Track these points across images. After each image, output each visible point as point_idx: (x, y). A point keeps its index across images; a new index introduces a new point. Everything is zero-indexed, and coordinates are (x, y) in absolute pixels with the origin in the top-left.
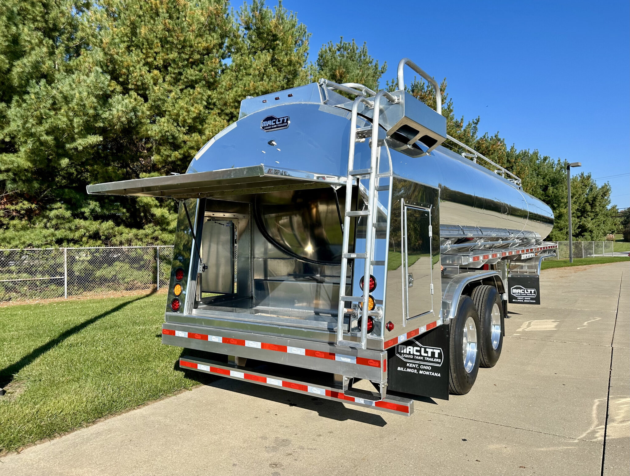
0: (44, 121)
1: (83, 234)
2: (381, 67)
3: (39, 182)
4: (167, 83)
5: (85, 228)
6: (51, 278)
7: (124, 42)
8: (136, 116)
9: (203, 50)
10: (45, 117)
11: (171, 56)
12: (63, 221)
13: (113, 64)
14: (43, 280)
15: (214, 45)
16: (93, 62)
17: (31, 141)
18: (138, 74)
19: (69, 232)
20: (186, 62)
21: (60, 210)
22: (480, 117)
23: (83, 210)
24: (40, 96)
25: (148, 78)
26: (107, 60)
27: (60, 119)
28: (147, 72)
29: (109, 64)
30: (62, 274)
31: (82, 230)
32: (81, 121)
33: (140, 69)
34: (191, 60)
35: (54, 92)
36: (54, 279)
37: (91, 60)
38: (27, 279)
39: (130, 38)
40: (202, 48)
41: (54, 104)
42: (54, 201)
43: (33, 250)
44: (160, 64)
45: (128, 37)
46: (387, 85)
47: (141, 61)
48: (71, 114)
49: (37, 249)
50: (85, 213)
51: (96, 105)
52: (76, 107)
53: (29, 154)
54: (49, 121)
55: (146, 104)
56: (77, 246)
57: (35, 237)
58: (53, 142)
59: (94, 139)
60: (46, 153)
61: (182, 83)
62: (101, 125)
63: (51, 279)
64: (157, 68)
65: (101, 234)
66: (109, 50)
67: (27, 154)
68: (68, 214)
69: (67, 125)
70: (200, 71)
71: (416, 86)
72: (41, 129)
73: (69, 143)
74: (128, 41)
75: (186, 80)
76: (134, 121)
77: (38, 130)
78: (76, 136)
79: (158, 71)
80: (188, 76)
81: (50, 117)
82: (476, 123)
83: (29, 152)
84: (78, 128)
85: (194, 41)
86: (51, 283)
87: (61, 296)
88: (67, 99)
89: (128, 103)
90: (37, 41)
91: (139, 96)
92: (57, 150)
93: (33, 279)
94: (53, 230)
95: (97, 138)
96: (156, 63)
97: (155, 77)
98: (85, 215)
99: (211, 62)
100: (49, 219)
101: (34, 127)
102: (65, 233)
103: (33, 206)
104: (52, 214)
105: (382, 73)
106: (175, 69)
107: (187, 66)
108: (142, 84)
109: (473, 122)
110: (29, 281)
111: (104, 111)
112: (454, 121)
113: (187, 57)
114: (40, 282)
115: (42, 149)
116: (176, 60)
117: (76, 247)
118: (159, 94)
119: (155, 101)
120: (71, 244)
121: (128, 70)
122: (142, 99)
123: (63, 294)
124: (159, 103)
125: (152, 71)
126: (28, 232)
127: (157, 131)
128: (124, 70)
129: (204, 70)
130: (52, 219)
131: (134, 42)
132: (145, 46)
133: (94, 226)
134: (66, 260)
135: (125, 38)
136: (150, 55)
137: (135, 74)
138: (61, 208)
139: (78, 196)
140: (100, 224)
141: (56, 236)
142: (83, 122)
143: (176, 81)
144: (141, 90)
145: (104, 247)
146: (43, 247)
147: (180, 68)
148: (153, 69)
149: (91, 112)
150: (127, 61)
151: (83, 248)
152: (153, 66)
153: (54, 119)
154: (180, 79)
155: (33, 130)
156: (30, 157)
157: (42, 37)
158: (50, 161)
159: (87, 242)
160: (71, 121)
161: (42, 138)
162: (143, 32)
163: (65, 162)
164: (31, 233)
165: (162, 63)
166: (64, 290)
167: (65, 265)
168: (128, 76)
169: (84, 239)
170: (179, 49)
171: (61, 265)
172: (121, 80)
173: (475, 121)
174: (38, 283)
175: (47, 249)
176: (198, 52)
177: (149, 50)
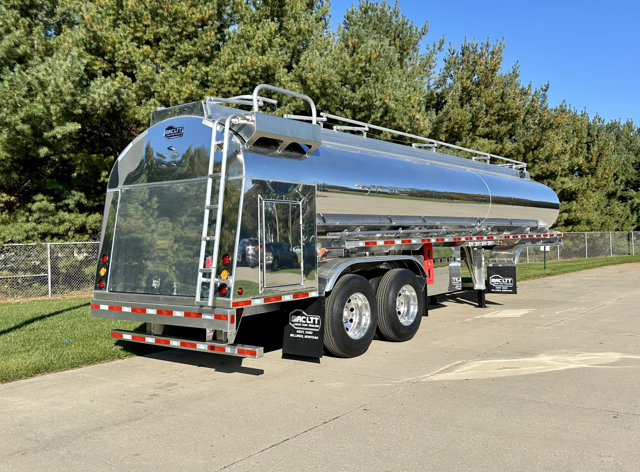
0: (19, 109)
1: (68, 228)
2: (422, 28)
3: (18, 172)
4: (159, 59)
5: (70, 221)
6: (34, 275)
7: (110, 15)
8: (121, 100)
9: (197, 21)
10: (19, 105)
11: (161, 30)
12: (46, 214)
13: (97, 41)
14: (25, 277)
15: (209, 16)
16: (73, 42)
17: (7, 131)
18: (125, 52)
19: (51, 226)
20: (179, 36)
21: (43, 202)
22: (549, 83)
23: (67, 202)
24: (15, 83)
25: (137, 55)
26: (90, 37)
27: (36, 107)
28: (136, 48)
29: (92, 41)
30: (46, 271)
31: (67, 223)
32: (59, 108)
33: (127, 46)
34: (185, 33)
35: (29, 78)
36: (36, 277)
37: (70, 40)
38: (7, 277)
39: (115, 11)
40: (196, 19)
41: (30, 90)
42: (36, 192)
43: (14, 246)
44: (151, 38)
45: (114, 9)
46: (428, 49)
47: (128, 36)
48: (48, 101)
49: (17, 244)
50: (70, 205)
51: (73, 90)
52: (52, 93)
53: (6, 144)
54: (24, 109)
55: (134, 84)
56: (62, 240)
57: (15, 232)
58: (29, 131)
59: (73, 127)
60: (24, 142)
61: (176, 59)
62: (80, 111)
63: (34, 277)
64: (148, 43)
65: (88, 228)
66: (92, 27)
67: (4, 144)
68: (52, 206)
69: (43, 113)
70: (194, 45)
71: (467, 48)
72: (16, 118)
73: (46, 132)
74: (114, 15)
75: (179, 55)
76: (118, 105)
77: (13, 119)
78: (54, 124)
79: (149, 47)
80: (182, 51)
81: (26, 105)
82: (546, 90)
83: (5, 142)
84: (56, 115)
85: (187, 12)
86: (33, 280)
87: (45, 295)
88: (43, 85)
89: (110, 86)
90: (13, 20)
91: (126, 76)
92: (35, 139)
93: (14, 276)
94: (34, 224)
95: (75, 125)
96: (146, 37)
97: (146, 53)
98: (70, 207)
99: (206, 36)
100: (31, 212)
101: (8, 116)
102: (48, 227)
103: (13, 198)
104: (34, 207)
105: (423, 34)
106: (166, 44)
107: (180, 40)
108: (130, 62)
109: (542, 89)
110: (10, 278)
111: (82, 97)
112: (521, 87)
113: (180, 30)
114: (22, 279)
115: (19, 138)
116: (168, 34)
117: (60, 242)
118: (148, 73)
119: (143, 81)
120: (55, 239)
121: (114, 47)
122: (130, 79)
123: (47, 293)
124: (148, 83)
125: (141, 46)
126: (9, 226)
127: (145, 115)
128: (109, 48)
129: (198, 44)
130: (34, 212)
131: (120, 14)
132: (132, 20)
133: (79, 219)
134: (49, 256)
135: (111, 11)
136: (139, 29)
137: (122, 52)
138: (43, 200)
139: (61, 187)
140: (87, 216)
141: (38, 230)
142: (61, 108)
143: (169, 56)
144: (129, 68)
145: (92, 242)
146: (25, 242)
147: (172, 43)
148: (143, 45)
149: (68, 98)
150: (112, 37)
151: (68, 243)
152: (143, 40)
153: (30, 107)
154: (173, 55)
155: (8, 120)
156: (5, 146)
157: (19, 16)
158: (28, 150)
159: (73, 237)
160: (48, 108)
161: (18, 128)
162: (130, 4)
163: (43, 151)
164: (12, 228)
165: (152, 37)
166: (48, 288)
167: (49, 262)
168: (114, 53)
169: (70, 233)
170: (171, 22)
171: (43, 262)
172: (106, 58)
173: (544, 88)
174: (20, 281)
175: (28, 244)
176: (193, 25)
177: (137, 24)
